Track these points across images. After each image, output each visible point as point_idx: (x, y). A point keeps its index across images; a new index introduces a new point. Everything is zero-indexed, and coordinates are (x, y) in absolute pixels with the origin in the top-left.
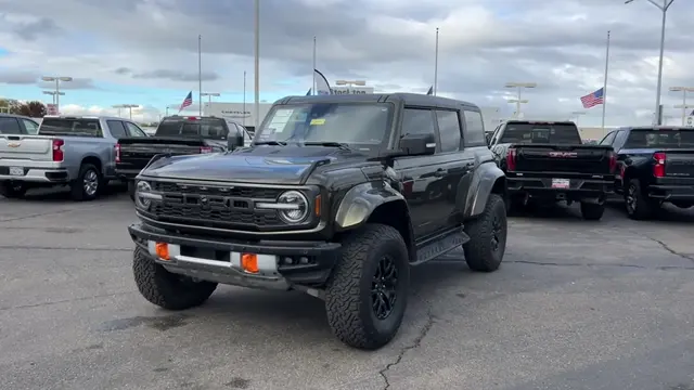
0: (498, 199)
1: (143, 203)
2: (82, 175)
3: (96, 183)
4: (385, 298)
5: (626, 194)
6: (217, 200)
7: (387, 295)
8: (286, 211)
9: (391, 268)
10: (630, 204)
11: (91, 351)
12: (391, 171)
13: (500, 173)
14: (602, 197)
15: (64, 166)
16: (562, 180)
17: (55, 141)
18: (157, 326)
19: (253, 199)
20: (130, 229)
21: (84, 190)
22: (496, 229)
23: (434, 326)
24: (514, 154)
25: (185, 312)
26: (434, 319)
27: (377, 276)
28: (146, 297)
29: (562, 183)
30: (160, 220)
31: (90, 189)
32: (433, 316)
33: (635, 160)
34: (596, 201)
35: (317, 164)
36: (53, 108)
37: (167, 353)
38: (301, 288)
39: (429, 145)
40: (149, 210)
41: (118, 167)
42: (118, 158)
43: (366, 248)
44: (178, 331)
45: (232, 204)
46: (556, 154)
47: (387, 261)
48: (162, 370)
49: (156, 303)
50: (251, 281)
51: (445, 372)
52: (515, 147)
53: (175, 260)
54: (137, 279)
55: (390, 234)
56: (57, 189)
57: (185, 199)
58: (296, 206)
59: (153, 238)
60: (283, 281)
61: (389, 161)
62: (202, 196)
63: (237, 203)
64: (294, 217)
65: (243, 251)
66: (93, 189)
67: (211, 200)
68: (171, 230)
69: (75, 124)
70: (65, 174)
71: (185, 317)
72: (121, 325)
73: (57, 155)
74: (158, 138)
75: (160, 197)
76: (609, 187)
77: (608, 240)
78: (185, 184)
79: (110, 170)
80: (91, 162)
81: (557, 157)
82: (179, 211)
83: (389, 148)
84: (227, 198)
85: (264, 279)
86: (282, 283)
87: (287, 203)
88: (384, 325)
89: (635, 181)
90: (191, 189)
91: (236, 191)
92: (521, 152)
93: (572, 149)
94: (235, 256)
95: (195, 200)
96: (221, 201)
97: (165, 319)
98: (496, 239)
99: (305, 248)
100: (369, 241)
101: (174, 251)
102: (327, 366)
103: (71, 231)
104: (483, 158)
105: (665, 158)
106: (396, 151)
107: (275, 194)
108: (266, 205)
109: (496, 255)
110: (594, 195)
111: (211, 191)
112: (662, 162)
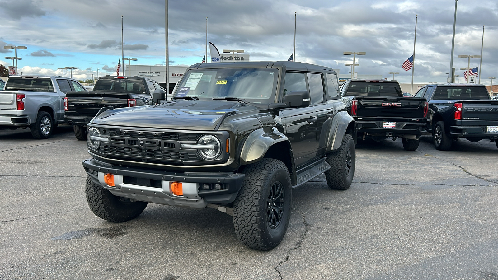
0: (350, 138)
1: (93, 144)
2: (39, 120)
3: (49, 126)
4: (275, 213)
5: (434, 132)
6: (151, 142)
7: (277, 211)
8: (204, 150)
9: (279, 192)
10: (437, 139)
11: (57, 256)
12: (278, 119)
13: (351, 119)
14: (418, 134)
15: (25, 113)
16: (390, 123)
17: (18, 95)
18: (105, 235)
19: (179, 142)
20: (84, 163)
21: (40, 131)
22: (348, 159)
23: (309, 232)
24: (356, 104)
25: (125, 224)
26: (308, 227)
27: (270, 197)
28: (96, 214)
29: (390, 125)
30: (107, 157)
31: (45, 130)
32: (308, 225)
33: (440, 108)
34: (414, 137)
35: (227, 115)
36: (14, 69)
37: (115, 256)
38: (215, 206)
39: (305, 100)
40: (98, 149)
41: (66, 114)
42: (66, 108)
43: (263, 177)
44: (121, 239)
45: (163, 144)
46: (386, 104)
47: (277, 186)
48: (112, 269)
49: (103, 218)
50: (177, 202)
51: (322, 267)
52: (357, 99)
53: (119, 187)
54: (89, 200)
55: (279, 166)
56: (20, 130)
57: (126, 142)
58: (212, 147)
59: (102, 170)
60: (202, 201)
61: (275, 111)
62: (140, 139)
63: (166, 144)
64: (210, 154)
65: (171, 180)
66: (48, 130)
67: (147, 142)
68: (116, 165)
69: (32, 82)
70: (26, 120)
71: (126, 228)
72: (77, 235)
73: (20, 106)
74: (96, 93)
75: (107, 140)
76: (423, 127)
77: (423, 165)
78: (126, 130)
79: (60, 116)
80: (46, 110)
81: (387, 106)
82: (121, 150)
83: (276, 102)
84: (158, 141)
85: (187, 201)
86: (201, 204)
87: (205, 144)
88: (275, 232)
89: (440, 123)
90: (131, 134)
91: (166, 135)
92: (361, 102)
93: (397, 100)
94: (166, 184)
95: (134, 142)
96: (154, 142)
97: (111, 230)
98: (348, 166)
99: (219, 177)
100: (265, 172)
101: (118, 180)
102: (235, 264)
103: (33, 163)
104: (338, 108)
105: (462, 106)
106: (281, 104)
107: (195, 138)
108: (189, 146)
109: (348, 178)
110: (412, 133)
111: (147, 135)
112: (460, 109)
